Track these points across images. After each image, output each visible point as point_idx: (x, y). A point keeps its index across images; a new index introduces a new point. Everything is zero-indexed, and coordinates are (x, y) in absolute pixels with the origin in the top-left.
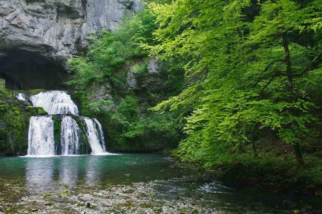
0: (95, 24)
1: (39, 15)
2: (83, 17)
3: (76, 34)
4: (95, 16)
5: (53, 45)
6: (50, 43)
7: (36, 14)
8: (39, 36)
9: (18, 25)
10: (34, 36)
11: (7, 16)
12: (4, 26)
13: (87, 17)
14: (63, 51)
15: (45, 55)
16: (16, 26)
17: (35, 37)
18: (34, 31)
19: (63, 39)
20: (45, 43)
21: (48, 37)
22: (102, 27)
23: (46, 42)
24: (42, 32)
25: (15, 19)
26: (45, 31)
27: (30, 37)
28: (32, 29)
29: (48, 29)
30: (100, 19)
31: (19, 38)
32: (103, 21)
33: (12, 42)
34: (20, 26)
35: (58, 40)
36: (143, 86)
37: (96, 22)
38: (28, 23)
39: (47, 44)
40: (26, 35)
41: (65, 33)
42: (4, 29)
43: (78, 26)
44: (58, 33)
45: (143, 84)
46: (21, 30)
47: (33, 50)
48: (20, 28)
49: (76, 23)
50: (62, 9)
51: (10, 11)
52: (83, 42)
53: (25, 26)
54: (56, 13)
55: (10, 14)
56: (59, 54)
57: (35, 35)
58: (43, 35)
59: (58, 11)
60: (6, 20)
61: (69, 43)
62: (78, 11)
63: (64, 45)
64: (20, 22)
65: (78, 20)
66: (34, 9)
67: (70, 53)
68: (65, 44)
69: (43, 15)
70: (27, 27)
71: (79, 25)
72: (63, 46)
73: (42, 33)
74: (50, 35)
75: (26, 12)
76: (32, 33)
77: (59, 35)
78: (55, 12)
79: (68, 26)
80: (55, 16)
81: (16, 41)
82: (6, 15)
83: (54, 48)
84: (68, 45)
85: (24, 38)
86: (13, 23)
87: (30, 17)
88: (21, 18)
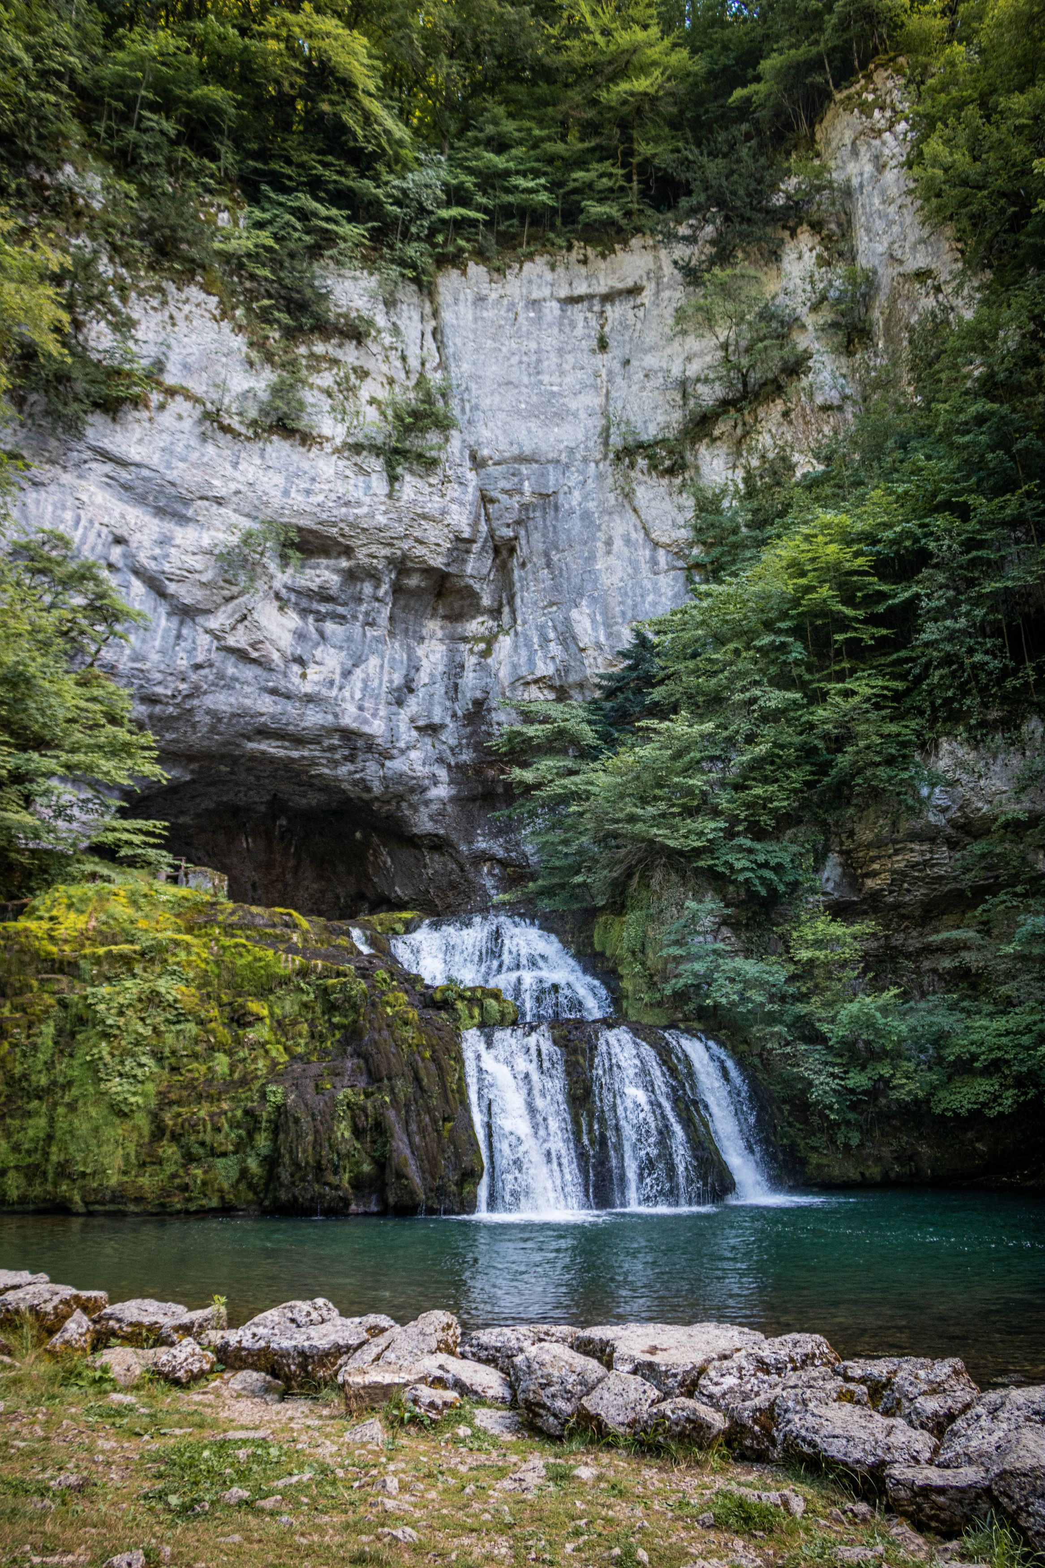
0: (552, 635)
1: (323, 608)
2: (495, 613)
3: (470, 679)
4: (552, 604)
5: (377, 727)
6: (366, 721)
7: (315, 606)
8: (325, 692)
9: (250, 649)
10: (306, 695)
11: (211, 617)
12: (200, 658)
13: (513, 611)
14: (414, 754)
15: (343, 770)
16: (241, 655)
17: (309, 699)
18: (304, 676)
19: (413, 705)
20: (347, 721)
21: (358, 696)
22: (583, 650)
23: (349, 719)
24: (337, 677)
25: (240, 627)
26: (346, 674)
27: (288, 697)
28: (296, 669)
29: (355, 665)
30: (574, 614)
31: (248, 702)
32: (587, 623)
33: (220, 720)
34: (255, 655)
35: (394, 708)
36: (870, 883)
37: (555, 628)
38: (286, 641)
39: (354, 726)
40: (274, 692)
41: (423, 677)
42: (198, 667)
43: (476, 649)
44: (398, 679)
45: (874, 874)
46: (258, 671)
47: (295, 754)
48: (254, 661)
49: (465, 639)
50: (413, 581)
51: (226, 593)
52: (496, 717)
53: (276, 656)
54: (389, 599)
55: (223, 608)
56: (397, 765)
57: (307, 688)
58: (341, 688)
59: (397, 590)
60: (208, 631)
61: (437, 720)
62: (477, 587)
63: (417, 728)
64: (258, 636)
65: (475, 626)
66: (309, 584)
67: (441, 760)
68: (421, 723)
69: (340, 610)
70: (283, 656)
71: (482, 646)
72: (414, 733)
73: (337, 683)
74: (364, 689)
75: (278, 597)
76: (297, 680)
77: (399, 689)
78: (386, 593)
79: (433, 651)
80: (386, 612)
81: (234, 715)
82: (208, 612)
83: (379, 741)
84: (431, 730)
85: (266, 705)
86: (231, 641)
87: (293, 620)
88: (264, 622)
